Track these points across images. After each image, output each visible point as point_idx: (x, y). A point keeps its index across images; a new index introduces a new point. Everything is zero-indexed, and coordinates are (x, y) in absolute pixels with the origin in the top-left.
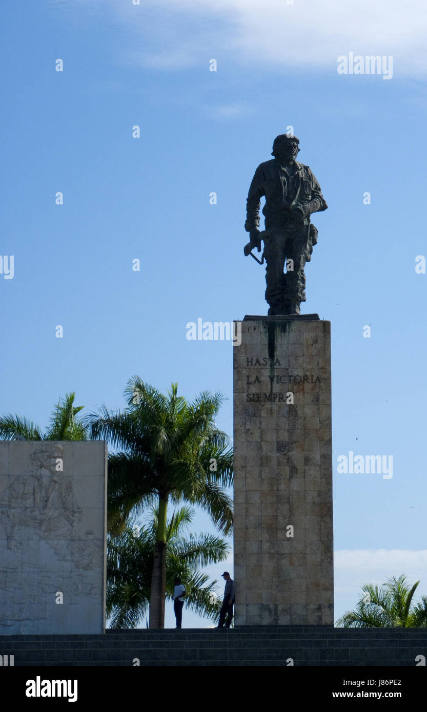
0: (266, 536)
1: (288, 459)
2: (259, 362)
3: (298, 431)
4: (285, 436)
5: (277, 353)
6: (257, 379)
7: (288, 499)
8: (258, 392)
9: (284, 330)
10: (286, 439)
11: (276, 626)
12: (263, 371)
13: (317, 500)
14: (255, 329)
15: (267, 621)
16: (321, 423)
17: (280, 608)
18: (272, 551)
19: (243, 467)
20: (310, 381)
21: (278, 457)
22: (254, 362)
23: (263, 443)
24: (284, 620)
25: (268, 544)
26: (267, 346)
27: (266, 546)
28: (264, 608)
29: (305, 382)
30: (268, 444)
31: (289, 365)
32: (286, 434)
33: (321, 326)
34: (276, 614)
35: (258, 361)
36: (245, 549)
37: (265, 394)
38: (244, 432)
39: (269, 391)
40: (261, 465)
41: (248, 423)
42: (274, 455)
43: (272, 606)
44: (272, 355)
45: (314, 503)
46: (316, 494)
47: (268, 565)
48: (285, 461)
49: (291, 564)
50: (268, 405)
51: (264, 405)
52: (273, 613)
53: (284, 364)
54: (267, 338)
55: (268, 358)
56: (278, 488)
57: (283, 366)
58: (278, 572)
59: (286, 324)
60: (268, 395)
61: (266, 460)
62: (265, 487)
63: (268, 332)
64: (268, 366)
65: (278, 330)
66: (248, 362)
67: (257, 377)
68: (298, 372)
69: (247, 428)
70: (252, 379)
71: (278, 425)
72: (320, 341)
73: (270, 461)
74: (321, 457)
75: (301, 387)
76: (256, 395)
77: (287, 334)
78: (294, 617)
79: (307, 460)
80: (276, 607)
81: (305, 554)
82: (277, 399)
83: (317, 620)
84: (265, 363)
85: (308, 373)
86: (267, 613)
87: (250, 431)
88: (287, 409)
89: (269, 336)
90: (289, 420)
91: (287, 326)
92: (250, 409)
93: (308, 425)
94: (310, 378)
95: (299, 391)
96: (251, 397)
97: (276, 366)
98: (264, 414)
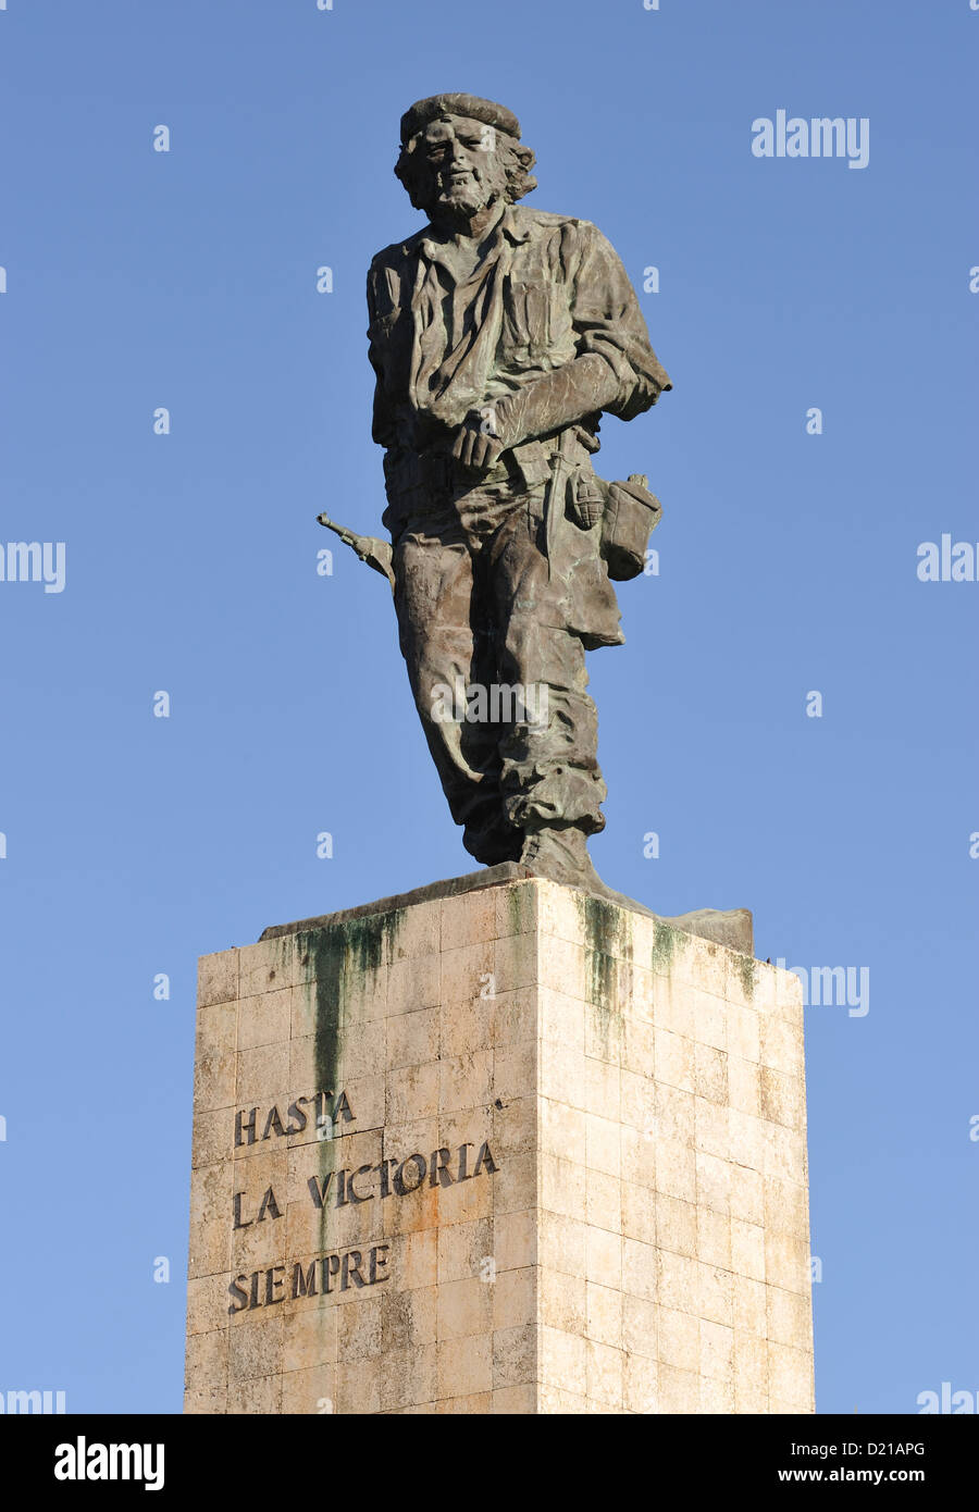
2: (277, 1124)
5: (344, 1069)
6: (270, 1202)
8: (271, 1258)
9: (371, 958)
12: (289, 1160)
14: (272, 976)
20: (456, 1171)
22: (261, 1126)
26: (311, 1043)
29: (439, 1178)
31: (387, 1111)
35: (275, 1119)
37: (297, 1266)
39: (315, 1247)
44: (326, 1082)
50: (307, 1312)
51: (293, 1319)
53: (364, 1112)
54: (314, 1008)
55: (313, 1095)
57: (362, 1122)
59: (380, 927)
60: (305, 1266)
63: (318, 981)
64: (313, 1131)
65: (351, 964)
66: (243, 1129)
67: (269, 1193)
68: (414, 1140)
70: (253, 1204)
75: (427, 1204)
76: (262, 1279)
77: (382, 971)
82: (338, 1281)
84: (299, 1124)
85: (454, 1138)
88: (375, 1316)
89: (320, 997)
90: (383, 1369)
91: (384, 938)
92: (245, 1348)
93: (450, 1381)
94: (456, 1157)
95: (418, 1226)
96: (246, 1285)
97: (341, 1124)
98: (293, 1357)
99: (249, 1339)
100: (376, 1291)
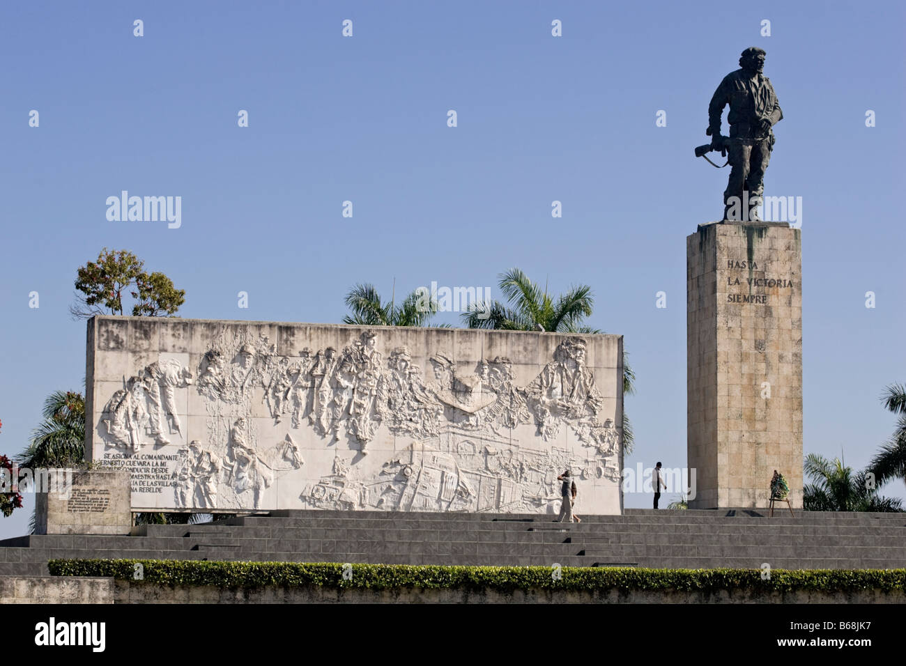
0: (745, 427)
1: (765, 356)
3: (774, 330)
4: (761, 335)
5: (755, 257)
6: (737, 281)
7: (765, 393)
8: (737, 292)
9: (760, 236)
10: (763, 338)
11: (753, 508)
12: (742, 273)
13: (789, 395)
14: (735, 233)
15: (746, 504)
16: (792, 324)
17: (758, 492)
18: (751, 441)
19: (725, 362)
20: (783, 285)
21: (756, 354)
22: (734, 264)
23: (742, 340)
24: (760, 503)
25: (748, 434)
26: (746, 250)
27: (745, 436)
28: (743, 492)
29: (779, 285)
30: (747, 342)
31: (765, 269)
32: (763, 333)
33: (793, 232)
34: (754, 498)
35: (737, 264)
36: (727, 437)
37: (744, 296)
38: (726, 330)
39: (749, 293)
40: (742, 361)
41: (730, 321)
42: (753, 351)
43: (751, 491)
44: (750, 259)
45: (786, 397)
46: (789, 389)
47: (748, 453)
48: (762, 358)
49: (767, 452)
50: (747, 306)
51: (743, 306)
52: (752, 497)
53: (760, 267)
54: (746, 242)
55: (747, 261)
56: (756, 383)
57: (759, 269)
58: (756, 460)
59: (763, 229)
60: (746, 296)
61: (746, 356)
62: (745, 381)
63: (747, 237)
64: (747, 269)
65: (755, 236)
66: (730, 264)
67: (737, 279)
68: (772, 276)
69: (729, 326)
70: (733, 280)
72: (792, 248)
73: (749, 357)
74: (793, 355)
75: (776, 290)
76: (736, 296)
77: (763, 239)
79: (781, 357)
80: (753, 491)
81: (779, 444)
82: (755, 301)
84: (744, 266)
85: (782, 278)
86: (746, 497)
87: (732, 329)
88: (764, 309)
89: (748, 240)
90: (765, 320)
91: (764, 232)
92: (732, 309)
93: (782, 326)
94: (783, 282)
95: (774, 294)
96: (732, 297)
97: (754, 269)
98: (743, 313)
99: (731, 307)
100: (764, 305)
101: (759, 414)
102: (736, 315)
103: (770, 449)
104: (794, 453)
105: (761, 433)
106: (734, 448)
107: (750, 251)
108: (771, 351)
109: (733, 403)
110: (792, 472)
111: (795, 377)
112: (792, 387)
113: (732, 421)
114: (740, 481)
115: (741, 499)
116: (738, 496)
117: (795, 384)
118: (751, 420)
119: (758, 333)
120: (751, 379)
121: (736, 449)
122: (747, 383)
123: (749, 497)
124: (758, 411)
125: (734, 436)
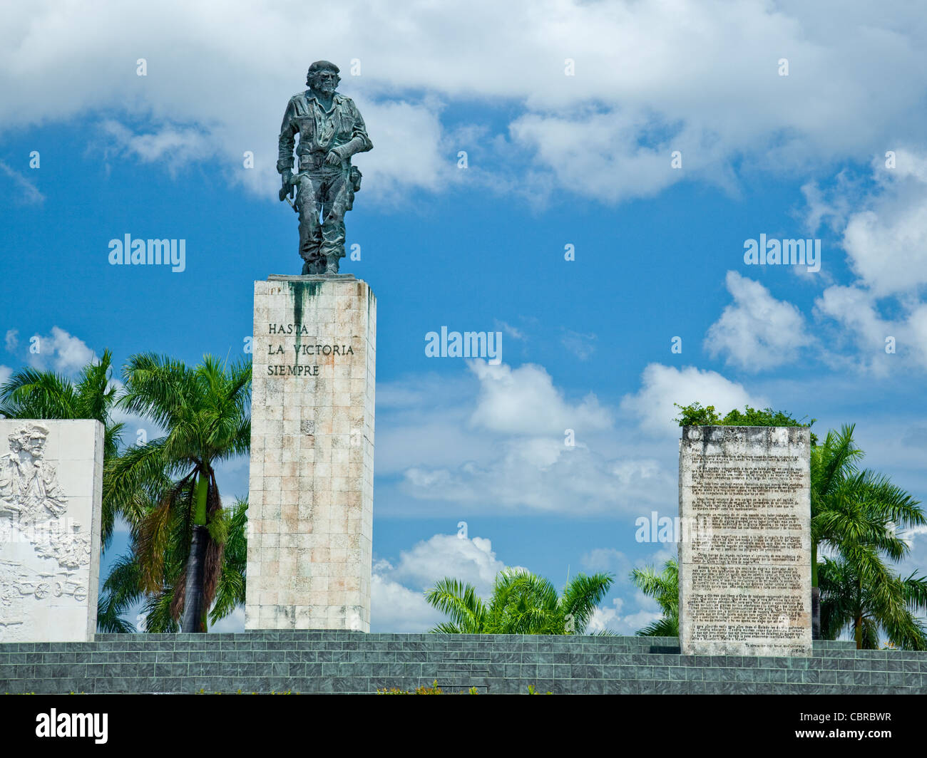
0: (284, 529)
1: (313, 440)
2: (283, 330)
3: (326, 409)
4: (309, 414)
5: (304, 320)
6: (281, 349)
7: (312, 486)
8: (280, 363)
9: (312, 292)
10: (312, 418)
11: (292, 631)
12: (287, 339)
13: (344, 487)
14: (279, 291)
15: (283, 624)
16: (352, 400)
17: (298, 610)
18: (291, 545)
19: (261, 449)
20: (341, 352)
21: (301, 438)
22: (277, 330)
23: (284, 421)
24: (302, 624)
25: (287, 537)
26: (293, 311)
27: (285, 539)
28: (280, 609)
29: (336, 352)
30: (291, 423)
31: (318, 333)
32: (312, 412)
33: (356, 288)
34: (293, 617)
35: (282, 327)
36: (260, 542)
37: (289, 367)
38: (264, 409)
39: (294, 363)
40: (283, 447)
41: (268, 399)
42: (297, 436)
43: (289, 609)
44: (298, 322)
45: (341, 491)
46: (344, 481)
47: (287, 561)
48: (310, 443)
49: (312, 560)
50: (292, 379)
51: (287, 379)
52: (290, 615)
53: (311, 330)
54: (294, 302)
55: (293, 324)
56: (300, 473)
57: (310, 334)
58: (298, 568)
59: (315, 286)
60: (292, 367)
61: (288, 441)
62: (286, 472)
63: (295, 295)
64: (294, 334)
65: (306, 293)
66: (271, 329)
67: (280, 347)
68: (327, 341)
69: (267, 405)
70: (275, 349)
71: (302, 401)
72: (353, 306)
73: (292, 442)
74: (351, 438)
75: (330, 358)
76: (278, 368)
77: (316, 297)
78: (313, 620)
79: (335, 442)
80: (294, 608)
81: (329, 549)
82: (303, 372)
83: (340, 624)
84: (290, 331)
85: (340, 344)
86: (283, 616)
87: (272, 408)
88: (314, 383)
89: (295, 299)
90: (316, 396)
91: (317, 289)
92: (272, 383)
93: (337, 403)
94: (341, 348)
95: (328, 363)
96: (273, 369)
97: (304, 334)
98: (287, 389)
99: (272, 381)
100: (314, 377)
101: (304, 512)
102: (276, 391)
103: (318, 557)
104: (349, 560)
105: (305, 536)
106: (269, 555)
107: (298, 312)
108: (321, 434)
109: (269, 499)
110: (345, 583)
111: (353, 466)
112: (348, 477)
113: (268, 522)
114: (276, 596)
115: (276, 619)
116: (273, 615)
117: (353, 474)
118: (293, 520)
119: (305, 411)
120: (294, 470)
121: (272, 557)
122: (289, 475)
123: (286, 614)
124: (302, 508)
125: (270, 540)
